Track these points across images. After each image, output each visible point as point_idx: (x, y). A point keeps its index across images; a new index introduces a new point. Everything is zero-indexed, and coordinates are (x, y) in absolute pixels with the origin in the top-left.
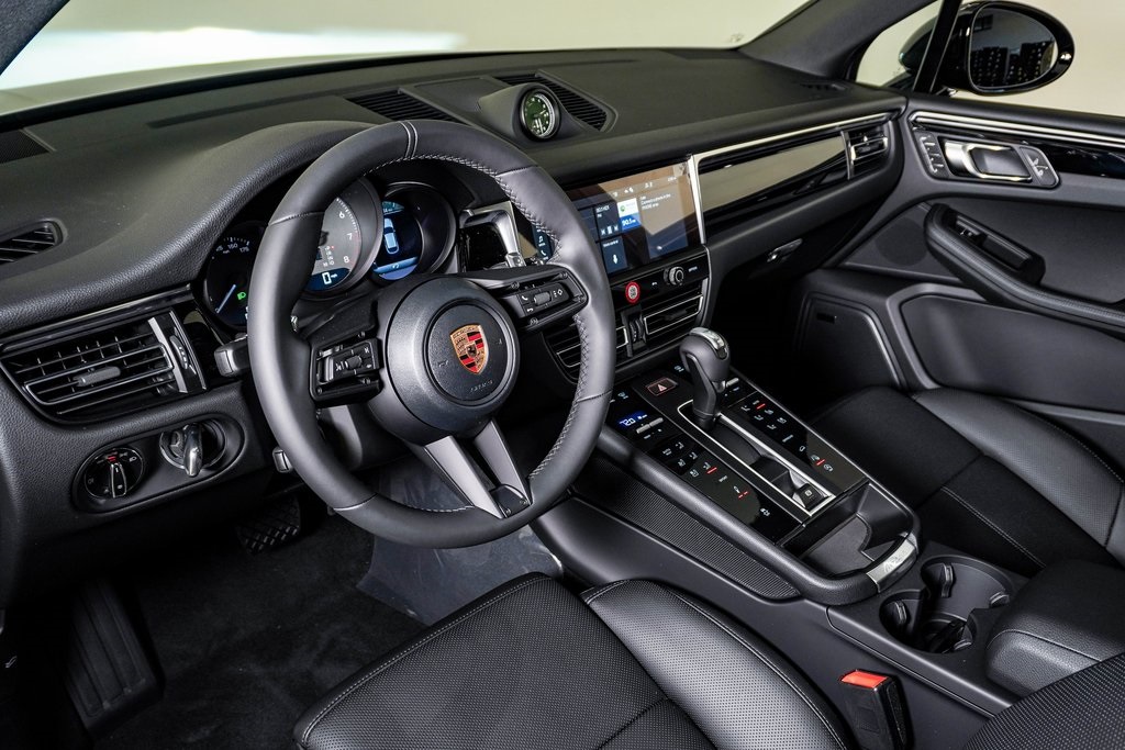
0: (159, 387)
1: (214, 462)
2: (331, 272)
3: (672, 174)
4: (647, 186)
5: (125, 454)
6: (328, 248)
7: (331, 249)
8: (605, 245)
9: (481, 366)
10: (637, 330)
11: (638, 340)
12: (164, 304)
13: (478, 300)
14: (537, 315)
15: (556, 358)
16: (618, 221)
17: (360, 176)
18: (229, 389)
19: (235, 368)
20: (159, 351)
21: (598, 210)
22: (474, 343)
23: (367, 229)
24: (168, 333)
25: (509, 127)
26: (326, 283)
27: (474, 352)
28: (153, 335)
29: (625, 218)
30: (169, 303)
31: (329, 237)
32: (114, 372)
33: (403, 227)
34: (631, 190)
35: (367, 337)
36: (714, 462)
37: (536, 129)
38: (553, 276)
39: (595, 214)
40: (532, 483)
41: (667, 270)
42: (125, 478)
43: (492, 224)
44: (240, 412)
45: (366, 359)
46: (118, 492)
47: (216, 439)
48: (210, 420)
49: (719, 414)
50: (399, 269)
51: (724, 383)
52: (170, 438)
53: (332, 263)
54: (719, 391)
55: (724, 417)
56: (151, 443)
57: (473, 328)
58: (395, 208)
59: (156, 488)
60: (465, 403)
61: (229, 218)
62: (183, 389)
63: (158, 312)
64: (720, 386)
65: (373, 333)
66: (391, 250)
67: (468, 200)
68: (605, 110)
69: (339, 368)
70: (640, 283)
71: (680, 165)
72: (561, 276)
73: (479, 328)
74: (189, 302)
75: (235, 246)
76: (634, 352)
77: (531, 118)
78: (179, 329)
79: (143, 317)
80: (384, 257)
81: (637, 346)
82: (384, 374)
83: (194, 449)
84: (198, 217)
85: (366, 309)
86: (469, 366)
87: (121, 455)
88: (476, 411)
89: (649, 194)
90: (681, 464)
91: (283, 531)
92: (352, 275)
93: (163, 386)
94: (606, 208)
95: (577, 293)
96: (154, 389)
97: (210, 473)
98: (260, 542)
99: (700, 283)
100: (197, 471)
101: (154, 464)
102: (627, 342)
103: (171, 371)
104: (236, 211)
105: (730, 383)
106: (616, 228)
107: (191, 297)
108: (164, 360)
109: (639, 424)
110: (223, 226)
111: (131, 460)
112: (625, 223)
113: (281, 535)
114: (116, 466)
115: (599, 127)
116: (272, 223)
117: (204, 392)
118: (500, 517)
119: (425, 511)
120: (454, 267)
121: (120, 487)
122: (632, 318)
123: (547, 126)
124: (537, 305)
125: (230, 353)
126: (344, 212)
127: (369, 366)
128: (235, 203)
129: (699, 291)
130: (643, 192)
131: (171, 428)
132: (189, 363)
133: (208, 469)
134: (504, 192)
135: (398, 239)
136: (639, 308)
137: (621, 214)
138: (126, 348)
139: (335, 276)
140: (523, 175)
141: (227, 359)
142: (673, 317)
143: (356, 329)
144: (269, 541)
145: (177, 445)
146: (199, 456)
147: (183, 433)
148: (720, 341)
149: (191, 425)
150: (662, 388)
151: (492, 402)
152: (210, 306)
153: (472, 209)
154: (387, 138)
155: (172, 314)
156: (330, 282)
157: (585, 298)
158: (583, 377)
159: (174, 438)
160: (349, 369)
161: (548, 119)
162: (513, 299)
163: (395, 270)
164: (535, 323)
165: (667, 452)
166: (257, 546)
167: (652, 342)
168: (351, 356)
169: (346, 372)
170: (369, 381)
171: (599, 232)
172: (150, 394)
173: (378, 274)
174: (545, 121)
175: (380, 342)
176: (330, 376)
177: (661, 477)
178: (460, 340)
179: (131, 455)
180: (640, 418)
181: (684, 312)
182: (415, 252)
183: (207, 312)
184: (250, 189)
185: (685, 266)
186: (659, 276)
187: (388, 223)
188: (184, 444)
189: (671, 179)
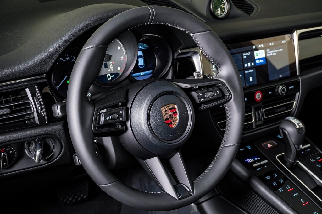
0: (27, 120)
1: (48, 157)
2: (111, 74)
3: (284, 39)
4: (271, 44)
5: (9, 149)
6: (111, 63)
7: (112, 64)
8: (246, 72)
9: (175, 124)
10: (259, 115)
11: (259, 120)
12: (33, 82)
13: (176, 93)
14: (206, 103)
15: (216, 125)
16: (254, 61)
17: (126, 30)
18: (58, 124)
19: (60, 114)
20: (28, 104)
21: (244, 54)
22: (172, 113)
23: (130, 55)
24: (34, 95)
25: (204, 12)
26: (108, 79)
27: (172, 117)
28: (27, 96)
29: (258, 59)
30: (36, 82)
31: (112, 58)
32: (8, 111)
33: (147, 56)
34: (262, 46)
35: (122, 106)
36: (292, 185)
37: (218, 13)
38: (215, 85)
39: (243, 56)
40: (195, 184)
41: (277, 87)
42: (7, 160)
43: (191, 57)
44: (62, 136)
45: (120, 116)
46: (4, 166)
47: (49, 147)
48: (48, 137)
49: (298, 161)
50: (143, 75)
51: (301, 146)
52: (29, 144)
53: (112, 70)
54: (298, 150)
55: (300, 163)
56: (21, 145)
57: (172, 106)
58: (145, 46)
59: (21, 166)
60: (165, 141)
61: (65, 46)
62: (37, 122)
63: (30, 86)
64: (299, 147)
65: (125, 104)
66: (141, 66)
67: (179, 45)
68: (254, 6)
69: (107, 118)
70: (263, 92)
71: (289, 35)
72: (219, 84)
73: (176, 106)
74: (44, 82)
75: (68, 58)
76: (257, 126)
77: (216, 8)
78: (38, 94)
79: (23, 87)
80: (137, 69)
81: (259, 123)
82: (128, 124)
83: (39, 150)
84: (52, 44)
85: (123, 92)
86: (169, 124)
87: (7, 149)
88: (171, 146)
89: (272, 48)
90: (274, 184)
91: (79, 196)
92: (121, 76)
93: (29, 120)
94: (249, 54)
95: (227, 93)
96: (25, 121)
97: (45, 162)
98: (68, 200)
99: (295, 94)
100: (39, 160)
101: (21, 155)
102: (253, 121)
103: (33, 113)
104: (69, 42)
105: (305, 146)
106: (253, 64)
107: (45, 80)
108: (30, 108)
109: (255, 162)
110: (63, 49)
111: (11, 152)
112: (257, 62)
113: (78, 198)
114: (4, 154)
115: (249, 14)
116: (83, 49)
117: (46, 124)
118: (176, 198)
119: (141, 191)
120: (170, 76)
121: (5, 164)
122: (257, 109)
123: (223, 12)
124: (206, 98)
125: (59, 107)
126: (120, 47)
127: (121, 119)
128: (69, 39)
129: (294, 99)
130: (269, 47)
131: (30, 139)
132: (41, 110)
133: (45, 160)
134: (195, 43)
135: (145, 61)
136: (261, 104)
137: (256, 57)
138: (15, 101)
139: (113, 76)
140: (205, 35)
141: (57, 110)
142: (279, 110)
143: (117, 101)
144: (72, 200)
145: (32, 148)
146: (41, 153)
147: (35, 142)
148: (301, 124)
149: (39, 139)
150: (269, 146)
151: (178, 143)
152: (54, 85)
153: (181, 49)
154: (140, 13)
155: (36, 87)
156: (110, 79)
157: (230, 97)
158: (226, 135)
159: (31, 145)
160: (111, 119)
161: (224, 8)
162: (194, 94)
163: (142, 75)
164: (204, 106)
165: (268, 178)
166: (66, 202)
167: (266, 122)
168: (113, 114)
169: (110, 121)
170: (120, 126)
171: (244, 65)
172: (22, 123)
173: (133, 77)
174: (222, 10)
175: (128, 108)
176: (102, 122)
177: (264, 190)
178: (166, 111)
179: (11, 150)
180: (256, 159)
181: (285, 108)
182: (153, 68)
183: (52, 88)
184: (76, 33)
185: (287, 85)
186: (273, 89)
187: (140, 53)
188: (35, 148)
189: (283, 42)
